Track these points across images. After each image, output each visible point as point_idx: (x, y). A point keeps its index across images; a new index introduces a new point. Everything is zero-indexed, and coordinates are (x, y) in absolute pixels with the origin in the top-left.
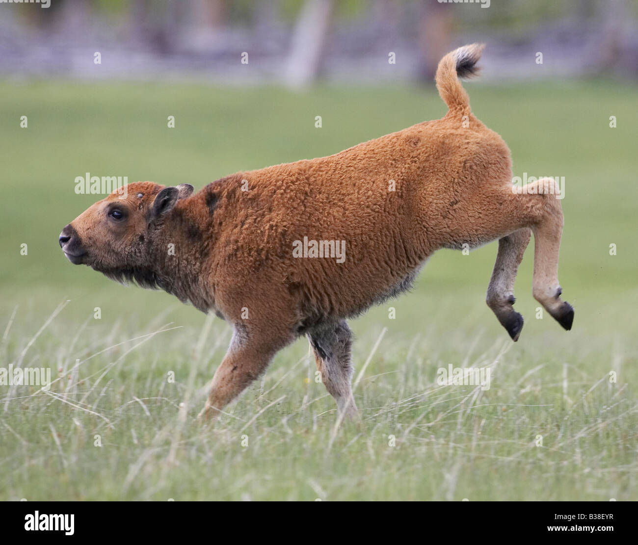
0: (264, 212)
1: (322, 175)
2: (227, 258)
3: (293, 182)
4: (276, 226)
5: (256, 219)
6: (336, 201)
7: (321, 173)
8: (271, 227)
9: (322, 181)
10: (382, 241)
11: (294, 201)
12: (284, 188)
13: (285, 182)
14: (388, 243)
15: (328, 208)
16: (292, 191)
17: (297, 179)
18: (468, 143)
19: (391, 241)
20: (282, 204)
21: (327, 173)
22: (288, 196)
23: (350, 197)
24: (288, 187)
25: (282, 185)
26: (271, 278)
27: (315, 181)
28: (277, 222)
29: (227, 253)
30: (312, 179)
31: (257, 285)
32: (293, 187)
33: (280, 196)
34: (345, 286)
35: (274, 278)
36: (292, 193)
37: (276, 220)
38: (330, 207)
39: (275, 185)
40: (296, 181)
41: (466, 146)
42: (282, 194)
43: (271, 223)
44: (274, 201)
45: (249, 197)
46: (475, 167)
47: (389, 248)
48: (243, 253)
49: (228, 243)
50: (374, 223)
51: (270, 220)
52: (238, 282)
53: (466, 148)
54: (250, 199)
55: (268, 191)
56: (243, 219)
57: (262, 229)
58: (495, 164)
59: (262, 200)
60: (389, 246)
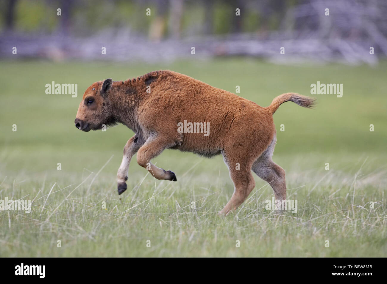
0: (178, 90)
1: (207, 89)
2: (154, 100)
3: (195, 85)
4: (181, 97)
5: (173, 90)
6: (207, 102)
7: (207, 88)
8: (178, 96)
9: (206, 91)
10: (215, 129)
11: (191, 92)
12: (190, 85)
13: (191, 83)
14: (216, 131)
15: (202, 102)
16: (193, 88)
17: (197, 85)
18: (261, 123)
19: (217, 131)
20: (187, 90)
21: (209, 90)
22: (190, 89)
23: (213, 104)
24: (191, 86)
25: (190, 84)
26: (171, 113)
27: (204, 90)
28: (182, 96)
29: (155, 98)
30: (202, 88)
31: (164, 115)
32: (194, 87)
33: (187, 87)
34: (192, 137)
35: (173, 114)
36: (192, 89)
37: (181, 95)
38: (203, 103)
39: (187, 83)
40: (196, 85)
41: (259, 124)
42: (188, 87)
43: (179, 95)
44: (184, 87)
45: (174, 81)
46: (256, 135)
47: (215, 133)
48: (162, 100)
49: (157, 95)
50: (216, 120)
51: (179, 93)
52: (155, 111)
53: (259, 125)
54: (174, 82)
55: (184, 83)
56: (167, 88)
57: (174, 95)
58: (263, 141)
59: (179, 85)
60: (216, 132)
